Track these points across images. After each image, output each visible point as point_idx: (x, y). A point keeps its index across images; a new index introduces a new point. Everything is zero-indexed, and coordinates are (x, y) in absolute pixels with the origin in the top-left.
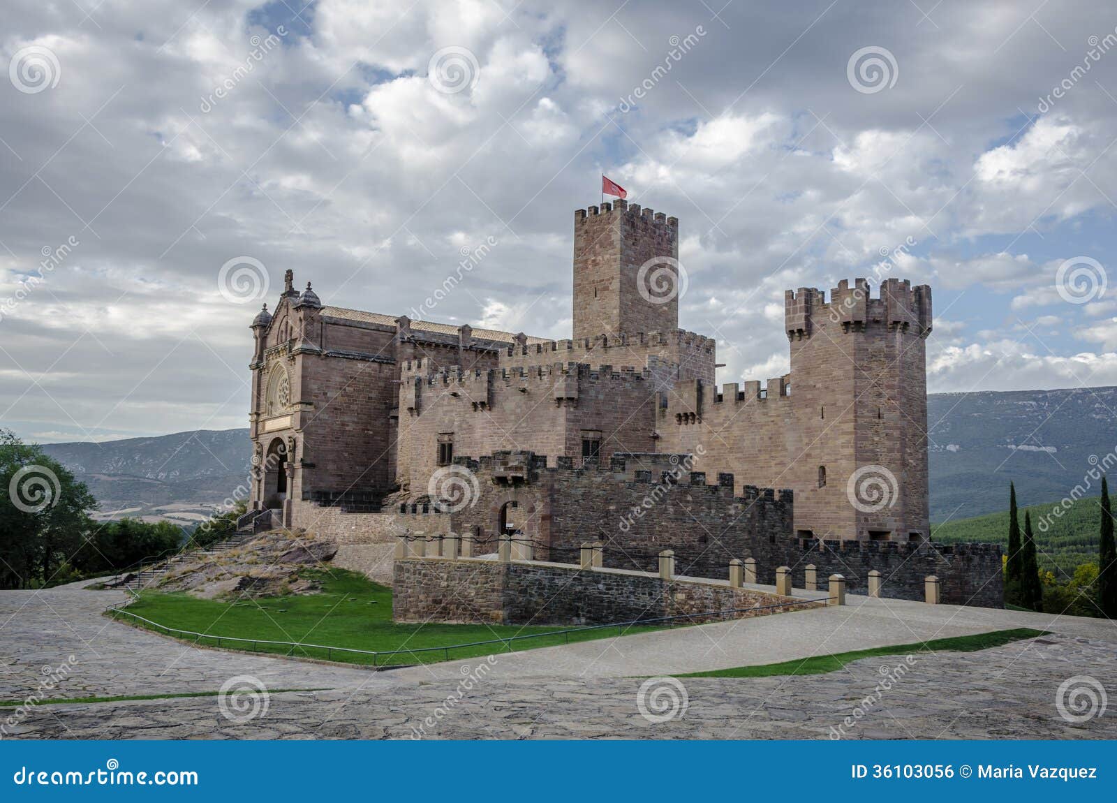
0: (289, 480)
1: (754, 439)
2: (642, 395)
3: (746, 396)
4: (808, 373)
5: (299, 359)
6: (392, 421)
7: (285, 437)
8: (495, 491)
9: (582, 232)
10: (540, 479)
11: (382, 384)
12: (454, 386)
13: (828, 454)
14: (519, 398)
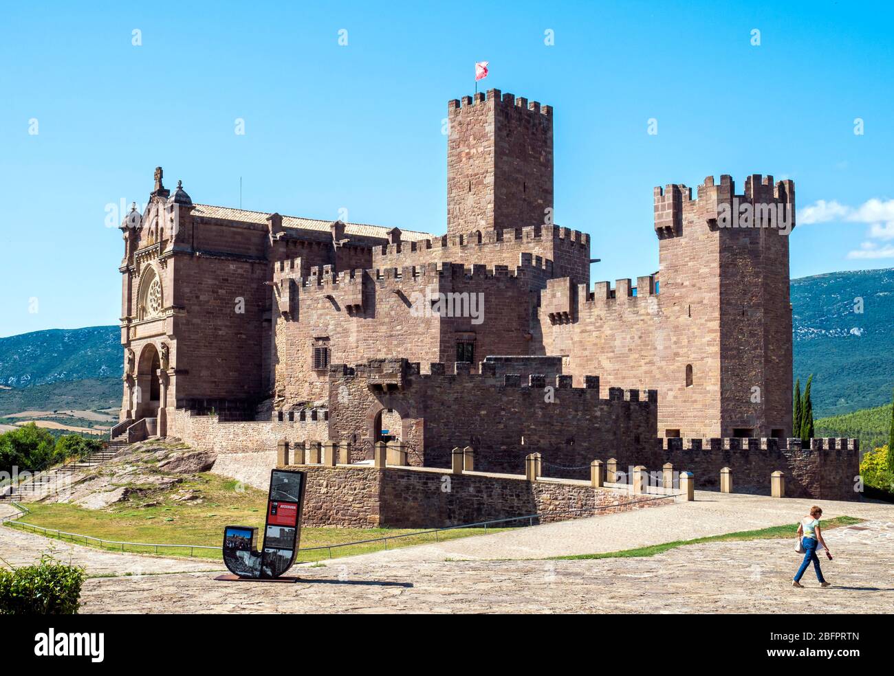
0: (162, 387)
1: (624, 338)
2: (516, 294)
3: (617, 294)
4: (676, 271)
5: (171, 262)
6: (265, 324)
7: (157, 343)
8: (371, 398)
9: (455, 124)
10: (414, 386)
11: (254, 286)
12: (328, 289)
13: (694, 353)
14: (394, 299)
